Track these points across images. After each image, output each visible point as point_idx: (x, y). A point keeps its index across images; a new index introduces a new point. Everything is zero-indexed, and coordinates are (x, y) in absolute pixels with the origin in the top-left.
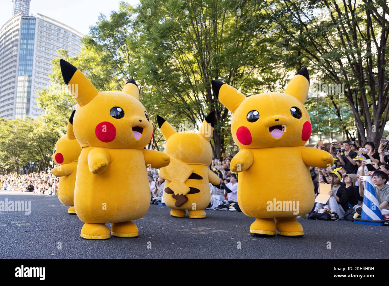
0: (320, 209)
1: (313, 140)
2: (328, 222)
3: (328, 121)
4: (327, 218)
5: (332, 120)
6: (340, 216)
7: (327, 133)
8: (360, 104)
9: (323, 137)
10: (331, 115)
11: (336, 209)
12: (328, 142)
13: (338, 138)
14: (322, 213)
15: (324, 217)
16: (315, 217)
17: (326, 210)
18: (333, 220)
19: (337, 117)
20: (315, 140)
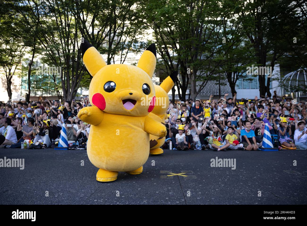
0: (36, 142)
1: (37, 93)
2: (40, 150)
3: (48, 84)
4: (40, 148)
5: (50, 83)
6: (48, 146)
7: (46, 91)
8: (67, 77)
9: (44, 92)
10: (51, 79)
11: (47, 142)
12: (46, 96)
13: (53, 94)
14: (37, 145)
15: (38, 147)
16: (33, 147)
17: (40, 143)
18: (43, 148)
19: (53, 81)
20: (39, 94)
